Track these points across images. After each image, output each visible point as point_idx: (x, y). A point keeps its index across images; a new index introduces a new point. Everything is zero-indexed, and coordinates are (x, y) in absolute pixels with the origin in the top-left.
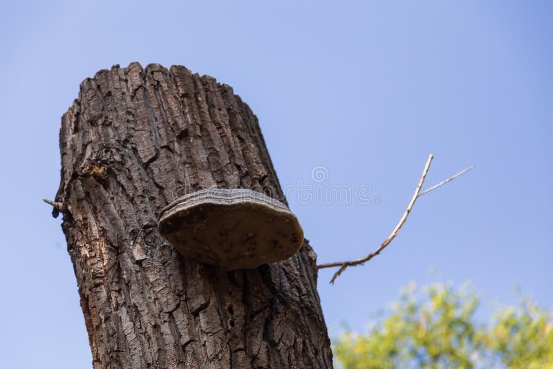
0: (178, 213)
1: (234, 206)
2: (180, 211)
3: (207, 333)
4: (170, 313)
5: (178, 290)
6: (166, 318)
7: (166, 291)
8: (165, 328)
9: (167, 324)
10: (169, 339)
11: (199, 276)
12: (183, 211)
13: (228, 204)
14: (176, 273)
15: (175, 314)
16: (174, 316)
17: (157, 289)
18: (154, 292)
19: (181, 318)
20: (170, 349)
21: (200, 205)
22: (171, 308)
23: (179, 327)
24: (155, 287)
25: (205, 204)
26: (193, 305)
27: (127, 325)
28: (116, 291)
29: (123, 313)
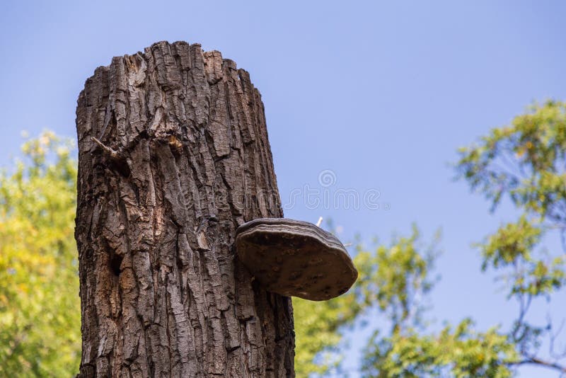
0: (284, 234)
1: (332, 250)
2: (286, 233)
3: (251, 345)
4: (222, 312)
5: (230, 293)
6: (218, 315)
7: (221, 289)
8: (216, 324)
9: (218, 321)
10: (219, 336)
11: (250, 287)
12: (290, 235)
13: (329, 246)
14: (231, 275)
15: (226, 314)
16: (226, 316)
17: (215, 284)
18: (210, 285)
19: (232, 322)
20: (219, 348)
21: (308, 237)
22: (223, 307)
23: (230, 329)
24: (212, 281)
25: (312, 238)
26: (244, 313)
27: (176, 304)
28: (168, 266)
29: (174, 291)
